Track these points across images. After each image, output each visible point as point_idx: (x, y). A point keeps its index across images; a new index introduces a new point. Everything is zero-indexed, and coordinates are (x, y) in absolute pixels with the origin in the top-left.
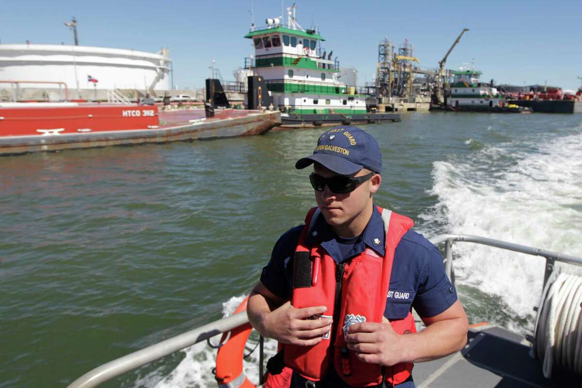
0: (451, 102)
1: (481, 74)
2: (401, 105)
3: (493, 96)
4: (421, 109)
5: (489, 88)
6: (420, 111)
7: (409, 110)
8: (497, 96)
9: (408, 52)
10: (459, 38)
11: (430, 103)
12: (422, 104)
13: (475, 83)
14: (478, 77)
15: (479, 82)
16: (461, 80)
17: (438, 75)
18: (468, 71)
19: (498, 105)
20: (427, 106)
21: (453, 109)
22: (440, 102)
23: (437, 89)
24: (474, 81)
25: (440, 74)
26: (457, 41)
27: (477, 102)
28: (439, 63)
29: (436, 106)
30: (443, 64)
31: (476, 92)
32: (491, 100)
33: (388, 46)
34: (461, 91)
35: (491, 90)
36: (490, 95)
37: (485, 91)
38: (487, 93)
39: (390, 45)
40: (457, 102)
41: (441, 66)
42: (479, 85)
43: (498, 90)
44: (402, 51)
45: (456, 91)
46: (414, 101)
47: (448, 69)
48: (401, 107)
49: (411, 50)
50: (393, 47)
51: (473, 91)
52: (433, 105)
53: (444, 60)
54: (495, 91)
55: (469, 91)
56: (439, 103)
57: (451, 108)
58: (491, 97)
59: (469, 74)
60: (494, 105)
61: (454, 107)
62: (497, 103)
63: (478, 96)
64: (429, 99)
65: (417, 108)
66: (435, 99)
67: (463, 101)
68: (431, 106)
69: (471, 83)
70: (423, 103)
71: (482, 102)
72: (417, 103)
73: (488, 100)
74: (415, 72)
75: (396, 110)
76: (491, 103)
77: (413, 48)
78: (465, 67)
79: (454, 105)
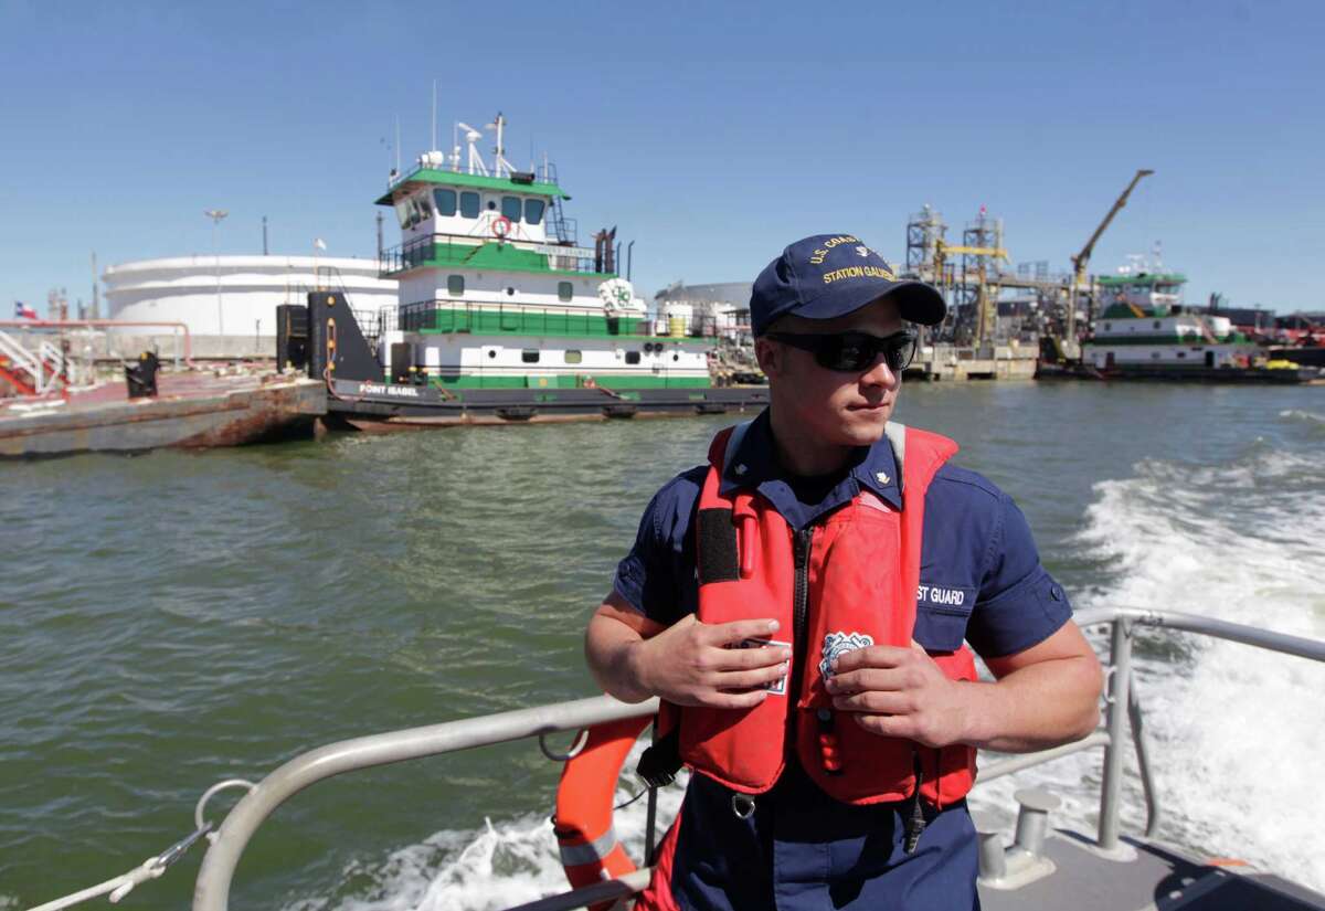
0: (1094, 355)
1: (1184, 281)
2: (951, 365)
3: (1216, 338)
4: (1010, 374)
5: (1205, 317)
6: (1008, 380)
7: (972, 376)
8: (1230, 338)
9: (988, 237)
10: (1126, 194)
11: (1037, 360)
12: (1013, 364)
13: (1163, 307)
14: (1173, 289)
15: (1178, 303)
16: (1120, 299)
17: (1067, 289)
18: (1142, 275)
19: (1233, 362)
20: (1029, 368)
21: (1100, 375)
22: (1063, 357)
23: (1064, 324)
24: (1158, 299)
25: (1072, 288)
26: (1120, 204)
27: (1167, 354)
28: (1073, 259)
29: (1053, 367)
30: (1083, 263)
31: (1165, 328)
32: (1207, 348)
33: (930, 225)
34: (1120, 327)
35: (1211, 323)
36: (1208, 336)
37: (1195, 325)
38: (1199, 331)
39: (934, 222)
40: (1110, 357)
41: (1078, 268)
42: (1176, 310)
43: (1232, 323)
44: (973, 236)
45: (1108, 327)
46: (991, 355)
47: (1097, 274)
48: (950, 370)
49: (997, 234)
50: (944, 229)
51: (1157, 325)
52: (1046, 366)
53: (1087, 253)
54: (1223, 326)
55: (1144, 326)
56: (1060, 360)
57: (1095, 373)
58: (1213, 341)
59: (1143, 282)
60: (1218, 362)
61: (1099, 370)
62: (1227, 357)
63: (1171, 339)
64: (1033, 351)
65: (999, 372)
66: (1049, 350)
67: (1124, 354)
68: (1038, 366)
69: (1151, 305)
70: (1016, 362)
71: (1181, 355)
72: (1000, 359)
73: (1200, 349)
74: (995, 284)
75: (937, 376)
76: (1210, 356)
77: (1000, 228)
78: (1135, 265)
79: (1101, 363)
